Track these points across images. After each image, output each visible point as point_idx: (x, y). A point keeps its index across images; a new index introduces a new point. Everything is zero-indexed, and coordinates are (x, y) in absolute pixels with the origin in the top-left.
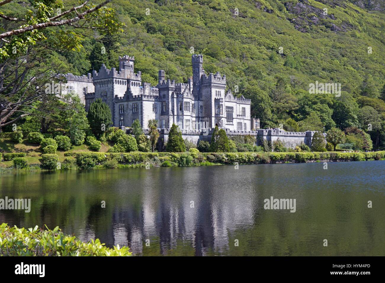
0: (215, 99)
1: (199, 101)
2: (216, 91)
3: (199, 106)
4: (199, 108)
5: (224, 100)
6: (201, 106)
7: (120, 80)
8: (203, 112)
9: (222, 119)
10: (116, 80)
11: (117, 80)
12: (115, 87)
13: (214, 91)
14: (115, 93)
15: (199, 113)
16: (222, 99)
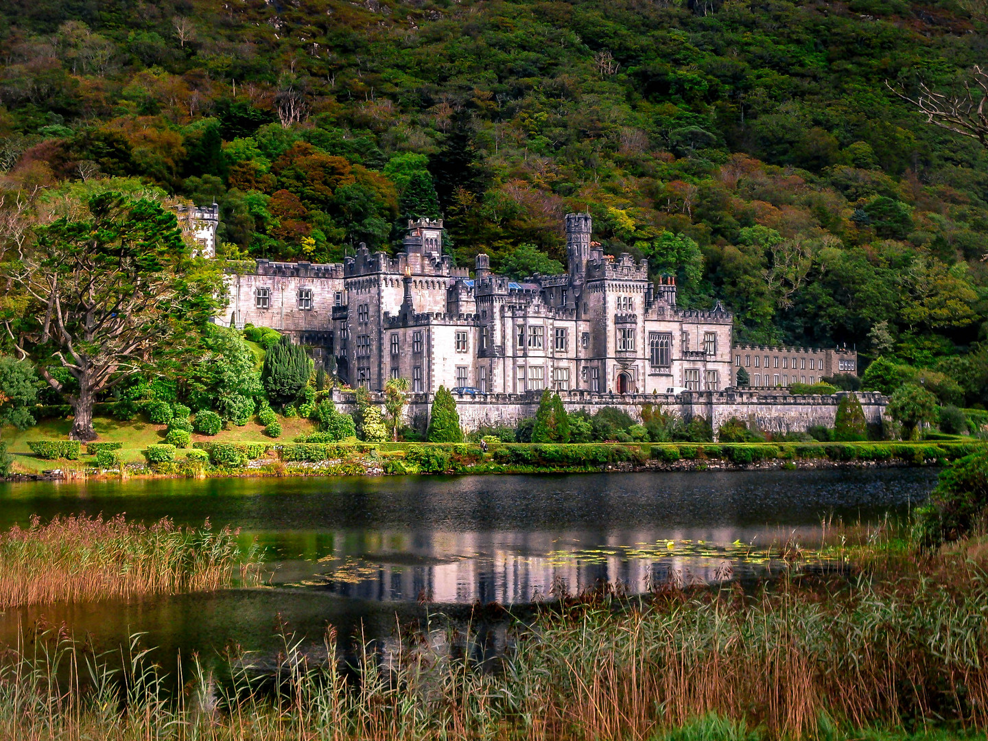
0: (616, 315)
1: (579, 323)
2: (619, 298)
3: (580, 334)
4: (580, 339)
5: (640, 320)
6: (585, 334)
7: (394, 277)
8: (591, 346)
9: (637, 362)
10: (385, 279)
11: (389, 277)
12: (382, 294)
13: (611, 297)
14: (384, 308)
15: (580, 349)
16: (634, 316)
